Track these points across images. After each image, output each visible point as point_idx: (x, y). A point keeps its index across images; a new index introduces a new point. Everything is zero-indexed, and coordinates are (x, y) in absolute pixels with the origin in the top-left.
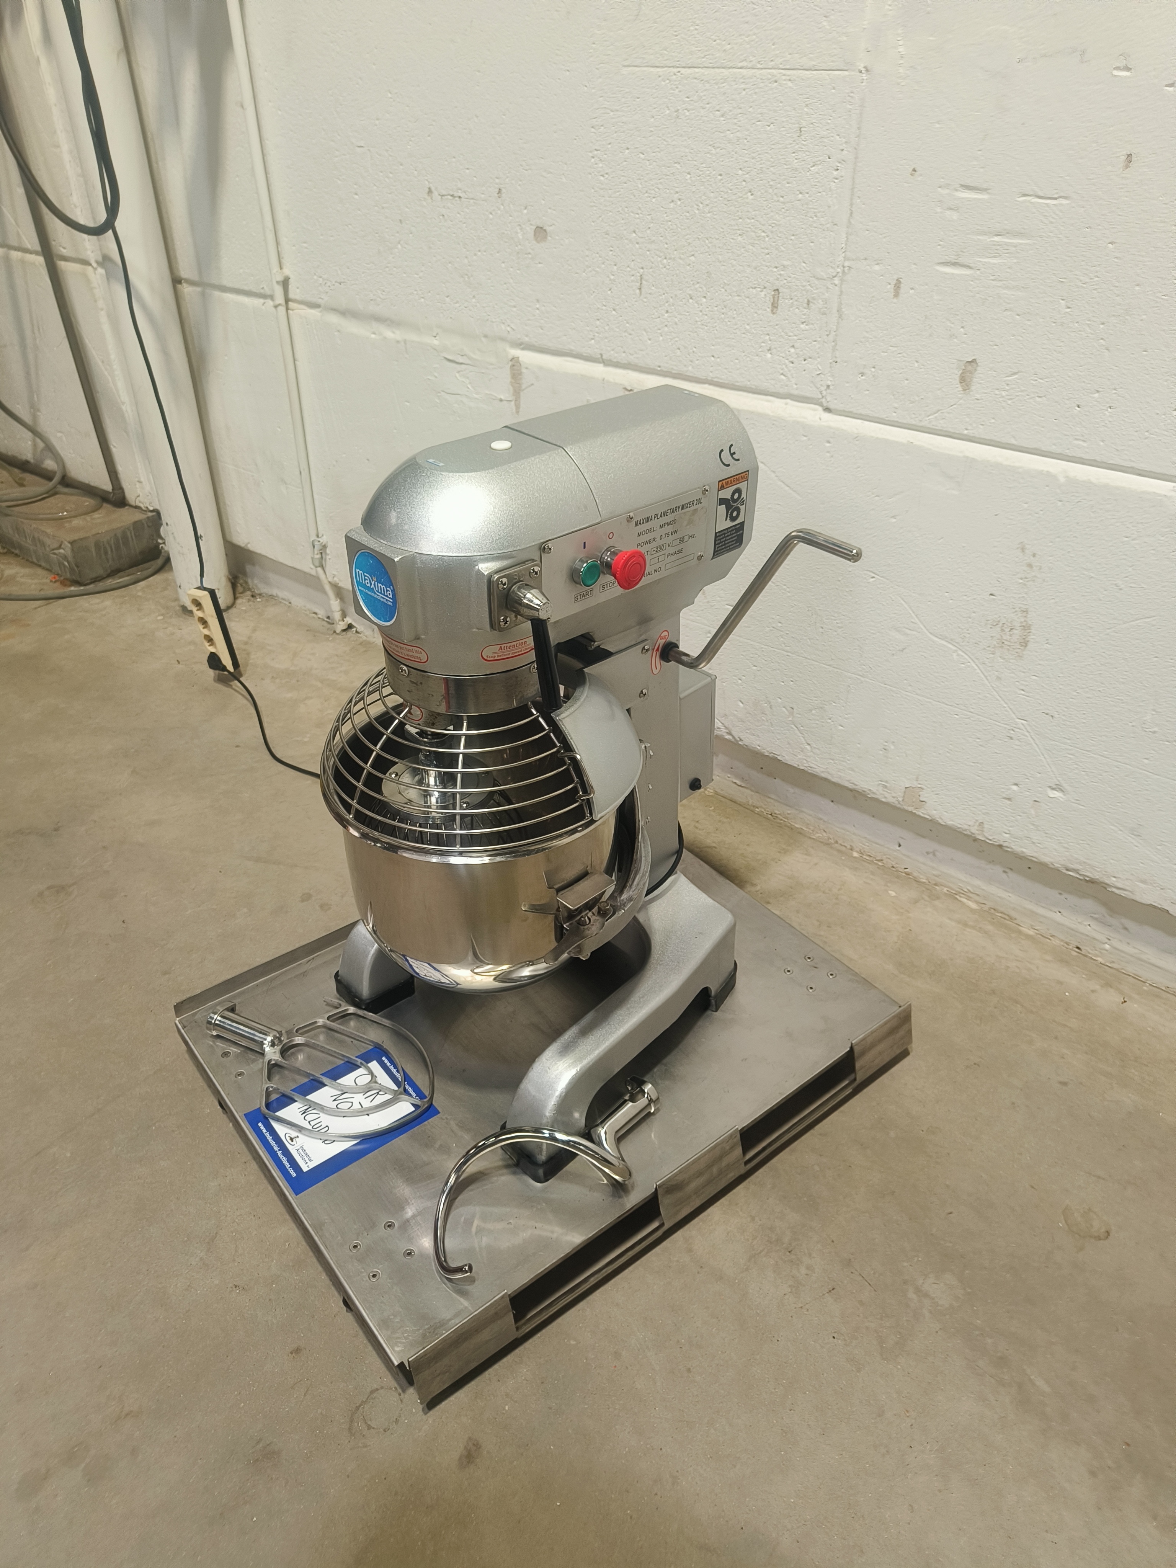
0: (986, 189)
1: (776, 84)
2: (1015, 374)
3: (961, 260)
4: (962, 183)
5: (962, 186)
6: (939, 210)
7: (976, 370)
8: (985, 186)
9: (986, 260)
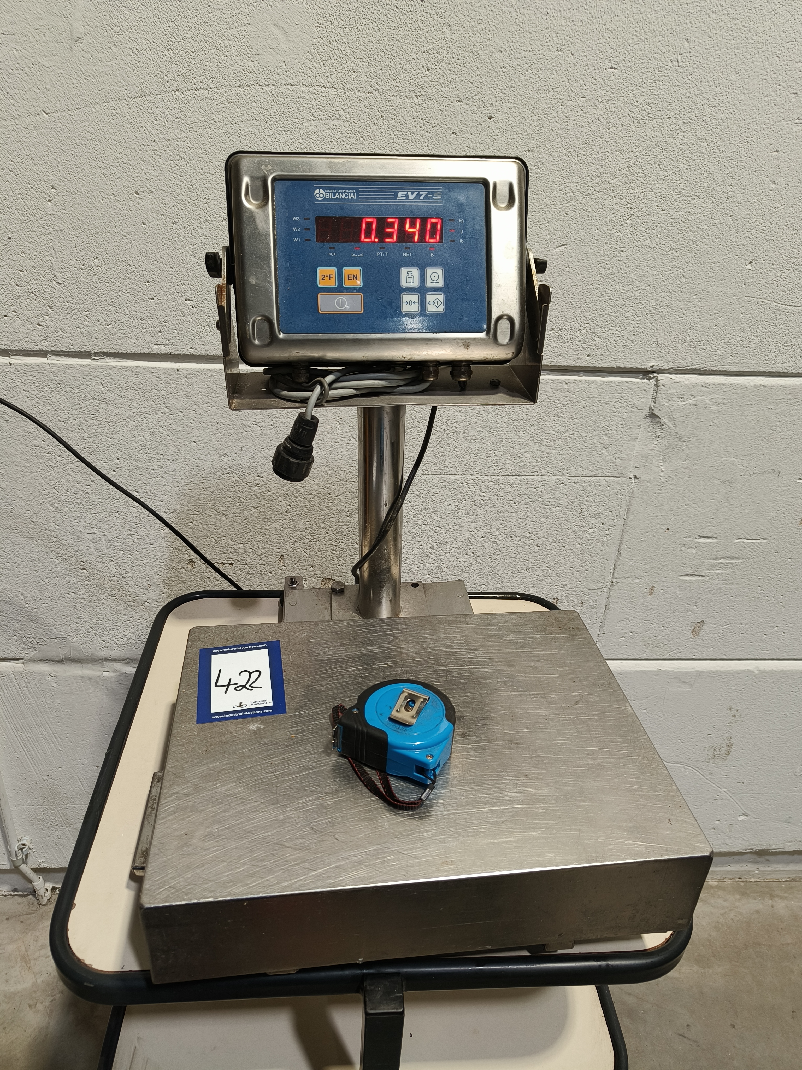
0: (714, 537)
1: (562, 485)
2: (728, 624)
3: (696, 573)
4: (701, 535)
5: (700, 536)
6: (683, 549)
7: (703, 626)
8: (715, 536)
9: (713, 572)
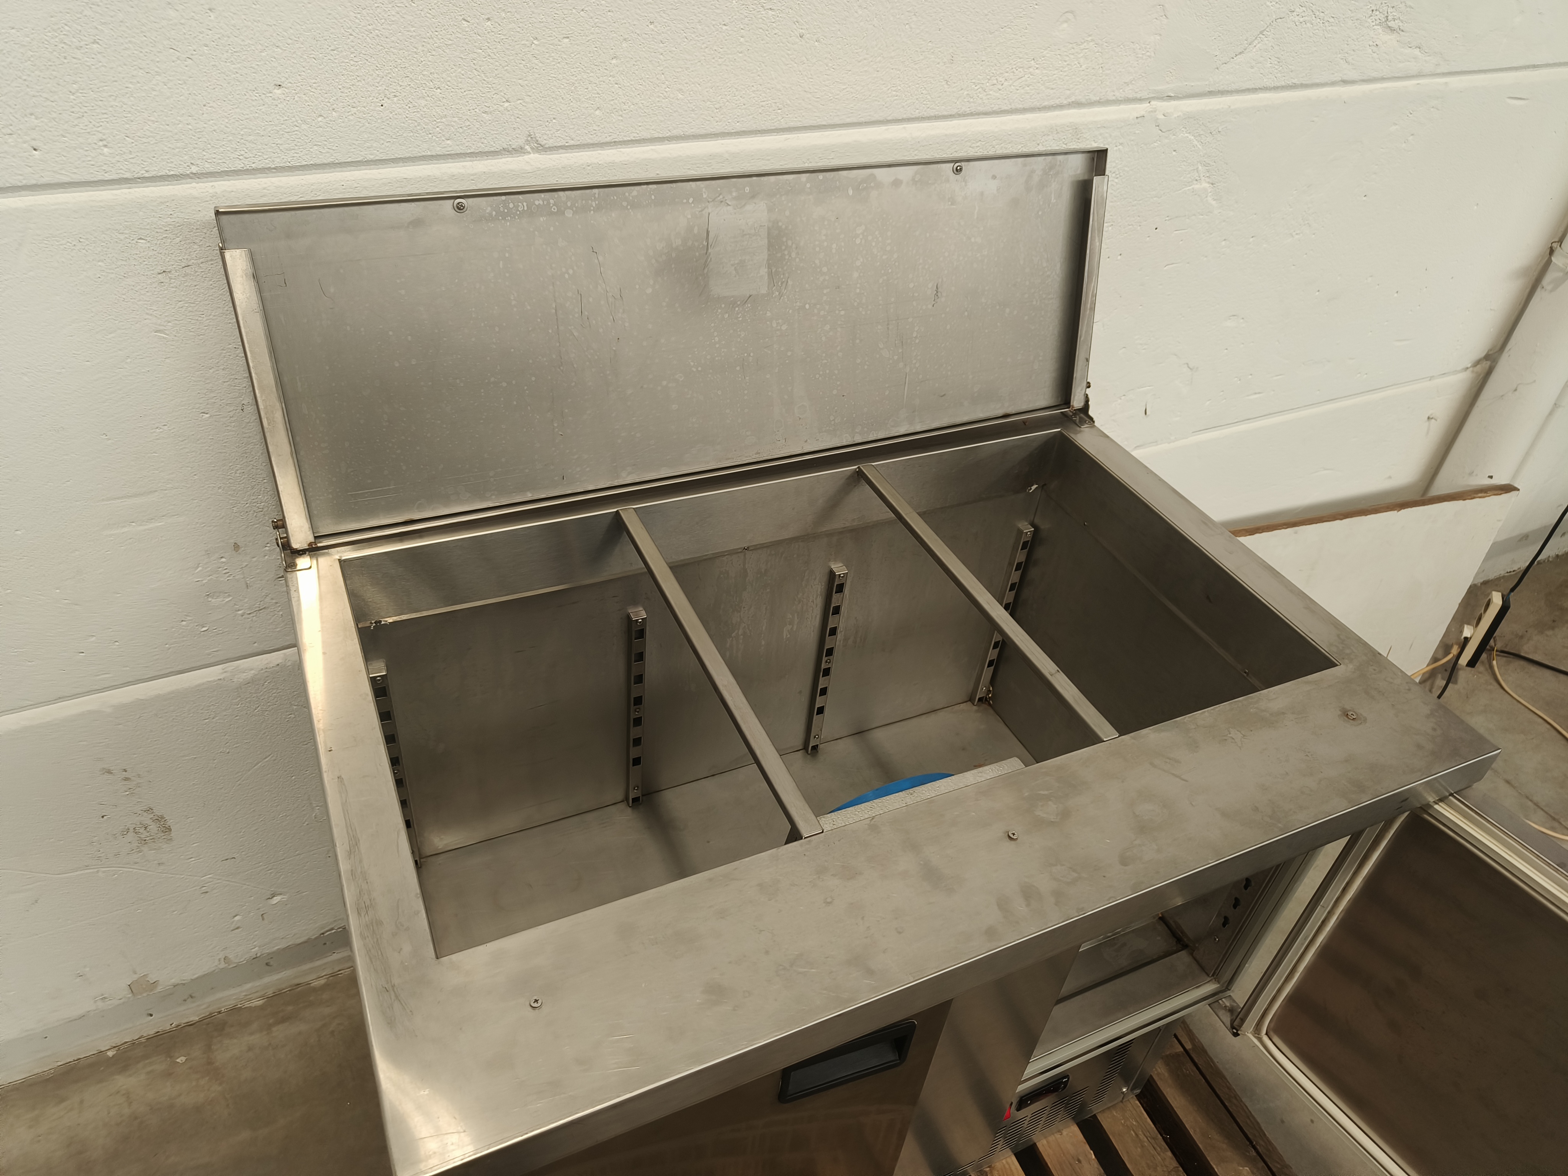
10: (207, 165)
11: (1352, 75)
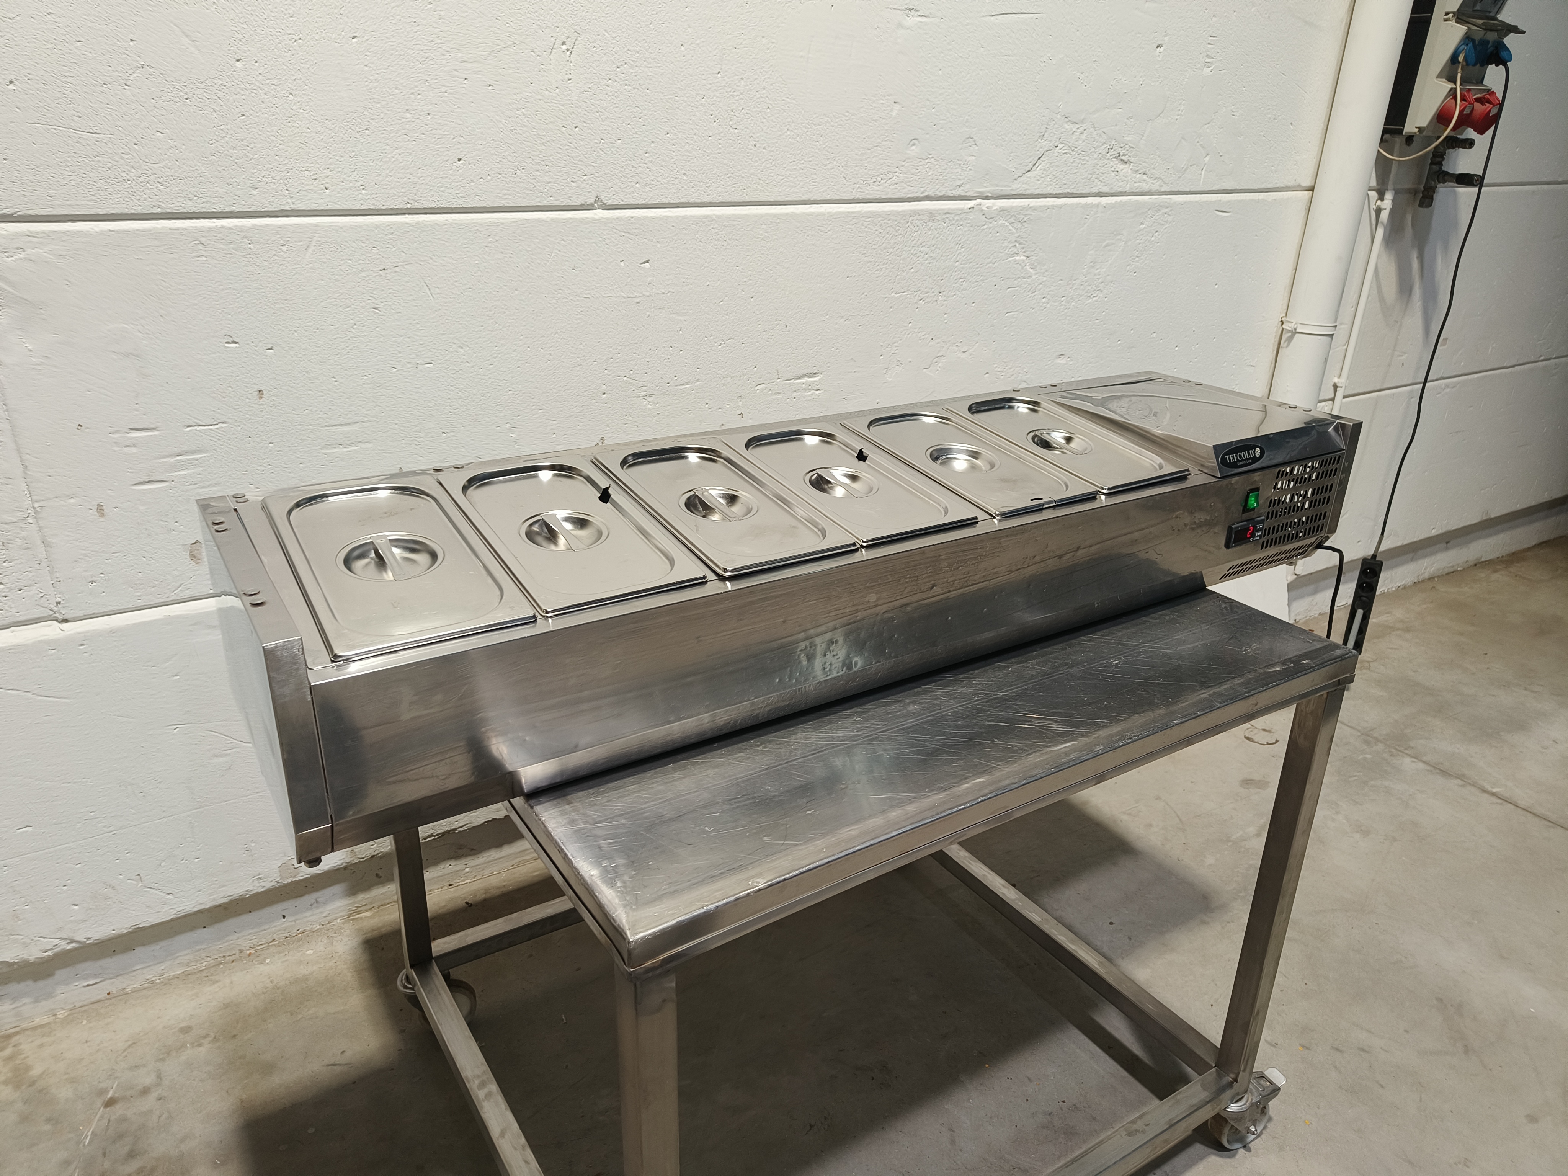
10: (416, 204)
11: (1105, 189)
